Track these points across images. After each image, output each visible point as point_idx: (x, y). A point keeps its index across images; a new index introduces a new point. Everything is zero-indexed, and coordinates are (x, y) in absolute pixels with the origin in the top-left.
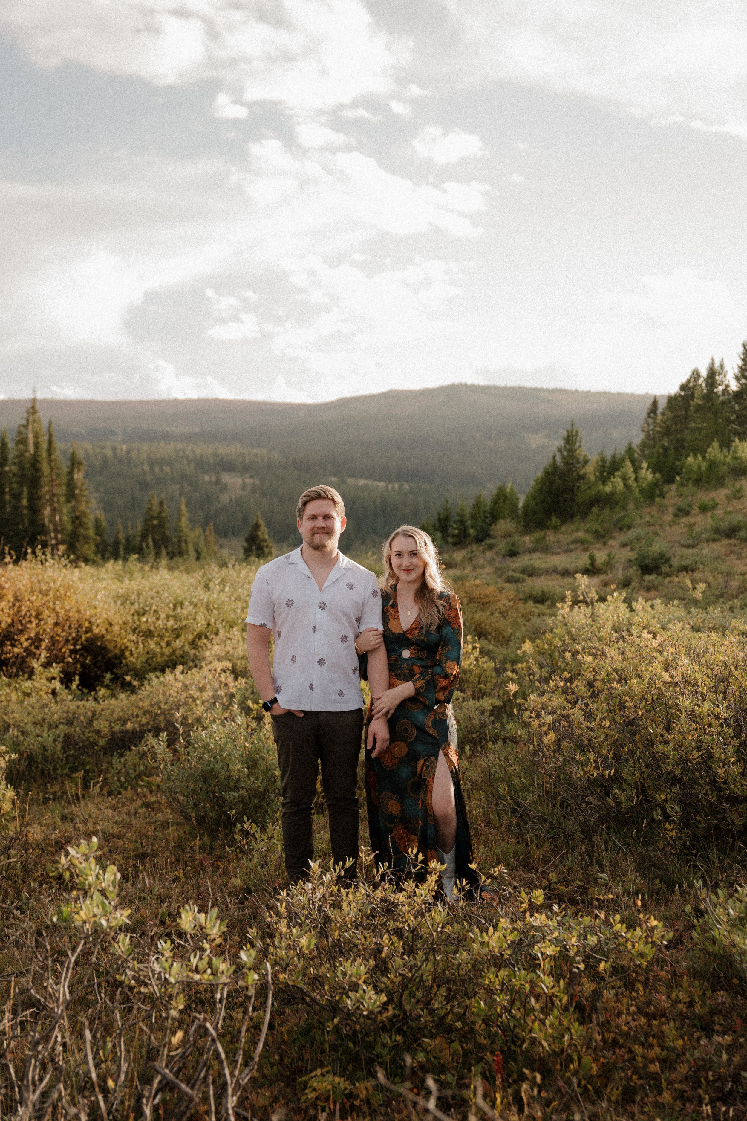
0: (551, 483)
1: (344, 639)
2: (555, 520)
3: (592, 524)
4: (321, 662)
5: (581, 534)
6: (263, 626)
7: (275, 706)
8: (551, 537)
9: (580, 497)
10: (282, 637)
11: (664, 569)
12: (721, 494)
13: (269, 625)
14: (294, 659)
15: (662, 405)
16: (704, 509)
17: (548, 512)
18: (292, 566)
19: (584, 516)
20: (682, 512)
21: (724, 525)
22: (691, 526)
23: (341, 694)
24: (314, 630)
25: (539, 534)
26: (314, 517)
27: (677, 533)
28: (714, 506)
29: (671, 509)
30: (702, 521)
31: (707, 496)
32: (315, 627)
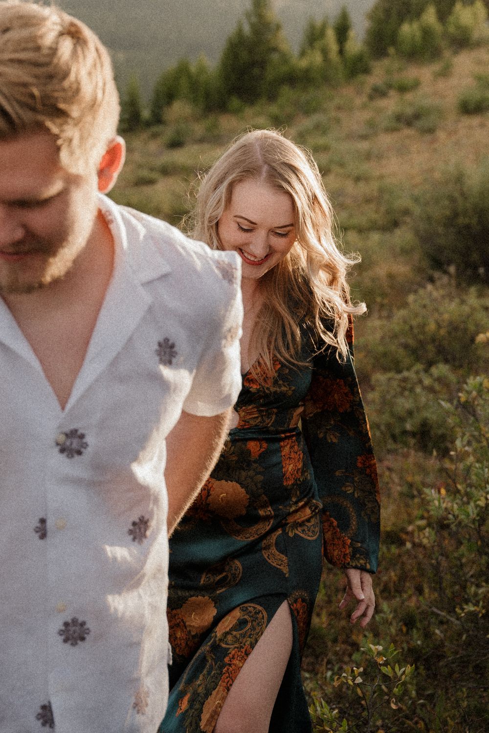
2: (235, 102)
3: (277, 107)
4: (74, 632)
8: (225, 122)
9: (270, 74)
12: (425, 73)
16: (402, 90)
17: (233, 91)
19: (272, 97)
20: (379, 93)
21: (410, 111)
22: (378, 111)
24: (42, 530)
25: (214, 120)
27: (357, 120)
28: (416, 85)
29: (368, 89)
30: (391, 104)
31: (412, 72)
32: (43, 521)
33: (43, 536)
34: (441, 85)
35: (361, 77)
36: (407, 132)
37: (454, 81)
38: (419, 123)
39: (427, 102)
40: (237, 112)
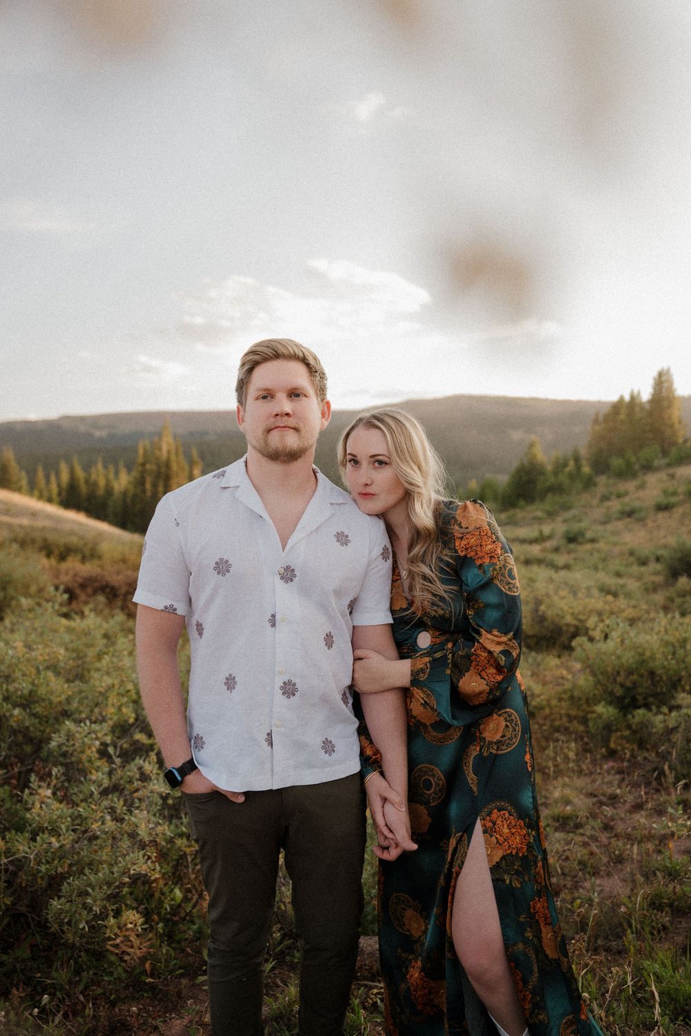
0: (521, 477)
1: (329, 640)
2: (522, 503)
3: (547, 506)
4: (289, 689)
5: (539, 514)
6: (170, 610)
7: (190, 778)
8: (519, 514)
9: (540, 486)
10: (206, 633)
11: (580, 540)
12: (630, 486)
13: (181, 610)
14: (230, 683)
15: (601, 418)
16: (619, 496)
17: (519, 496)
18: (227, 493)
19: (542, 499)
20: (605, 498)
21: (627, 509)
22: (608, 508)
23: (328, 747)
24: (273, 621)
25: (511, 512)
26: (268, 395)
27: (598, 513)
28: (626, 494)
29: (599, 496)
30: (615, 505)
31: (623, 486)
32: (273, 616)
33: (274, 625)
34: (641, 494)
35: (593, 489)
36: (627, 520)
37: (647, 492)
38: (636, 516)
39: (637, 504)
40: (522, 508)
